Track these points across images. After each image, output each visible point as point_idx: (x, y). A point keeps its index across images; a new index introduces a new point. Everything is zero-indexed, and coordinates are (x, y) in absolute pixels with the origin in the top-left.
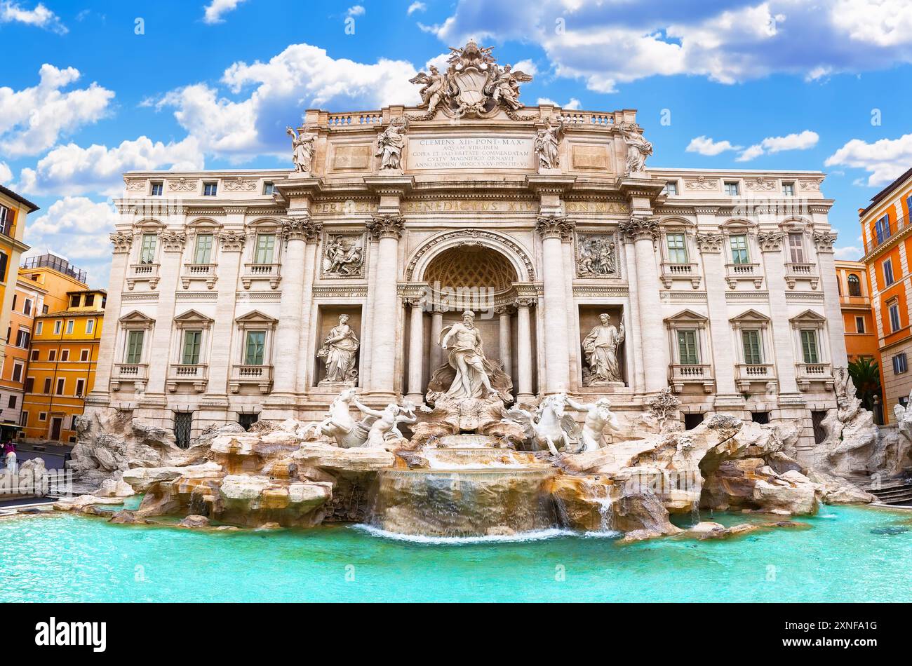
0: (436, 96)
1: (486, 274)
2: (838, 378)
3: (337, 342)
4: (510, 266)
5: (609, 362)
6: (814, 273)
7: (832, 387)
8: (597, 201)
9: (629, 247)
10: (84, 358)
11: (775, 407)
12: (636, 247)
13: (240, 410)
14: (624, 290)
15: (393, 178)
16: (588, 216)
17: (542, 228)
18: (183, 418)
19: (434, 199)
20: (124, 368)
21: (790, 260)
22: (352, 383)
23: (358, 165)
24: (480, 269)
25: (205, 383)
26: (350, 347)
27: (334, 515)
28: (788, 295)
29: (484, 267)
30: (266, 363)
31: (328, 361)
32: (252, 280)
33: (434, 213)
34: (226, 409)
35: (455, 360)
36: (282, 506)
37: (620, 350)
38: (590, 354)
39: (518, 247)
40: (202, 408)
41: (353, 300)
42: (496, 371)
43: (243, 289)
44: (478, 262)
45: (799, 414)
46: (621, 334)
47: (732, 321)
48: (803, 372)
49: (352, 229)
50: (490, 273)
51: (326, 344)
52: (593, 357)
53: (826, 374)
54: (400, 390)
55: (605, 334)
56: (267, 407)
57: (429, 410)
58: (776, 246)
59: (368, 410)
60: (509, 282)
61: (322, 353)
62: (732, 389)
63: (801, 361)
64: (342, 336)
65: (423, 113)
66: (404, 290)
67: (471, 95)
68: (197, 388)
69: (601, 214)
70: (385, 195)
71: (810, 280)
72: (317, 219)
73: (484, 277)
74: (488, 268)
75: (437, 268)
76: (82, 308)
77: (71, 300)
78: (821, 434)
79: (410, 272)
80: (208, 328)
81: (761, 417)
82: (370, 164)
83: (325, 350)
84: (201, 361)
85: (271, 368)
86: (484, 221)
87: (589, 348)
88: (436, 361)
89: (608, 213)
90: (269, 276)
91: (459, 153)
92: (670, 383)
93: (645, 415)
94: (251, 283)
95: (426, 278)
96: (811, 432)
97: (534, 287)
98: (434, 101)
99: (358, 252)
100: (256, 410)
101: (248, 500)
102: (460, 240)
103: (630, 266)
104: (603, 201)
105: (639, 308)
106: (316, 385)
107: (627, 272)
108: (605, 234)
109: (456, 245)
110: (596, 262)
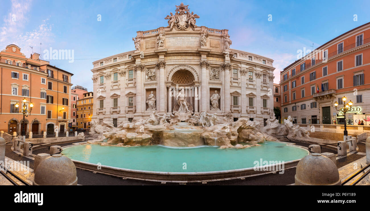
0: (173, 23)
1: (187, 78)
2: (271, 111)
3: (151, 99)
4: (193, 76)
5: (216, 104)
6: (268, 85)
7: (269, 113)
8: (216, 57)
9: (223, 72)
10: (89, 108)
11: (255, 117)
12: (225, 72)
13: (128, 117)
14: (221, 84)
15: (162, 50)
16: (213, 62)
17: (201, 65)
18: (115, 120)
19: (173, 56)
20: (100, 109)
21: (262, 81)
22: (155, 109)
23: (152, 47)
24: (185, 76)
25: (120, 111)
26: (154, 100)
27: (152, 142)
28: (261, 90)
29: (186, 76)
30: (134, 105)
31: (149, 104)
33: (173, 60)
34: (125, 117)
35: (179, 103)
36: (141, 140)
37: (219, 100)
39: (195, 70)
40: (119, 117)
41: (154, 87)
42: (189, 106)
44: (185, 74)
45: (261, 119)
46: (220, 96)
47: (247, 95)
48: (263, 110)
49: (152, 66)
50: (188, 78)
51: (148, 99)
52: (213, 102)
53: (268, 110)
54: (166, 111)
55: (216, 96)
56: (135, 116)
57: (173, 116)
58: (260, 77)
59: (159, 116)
60: (193, 81)
61: (147, 102)
62: (245, 112)
63: (263, 107)
64: (152, 97)
65: (169, 29)
66: (167, 84)
67: (182, 23)
68: (118, 113)
69: (217, 61)
70: (160, 55)
71: (267, 87)
72: (143, 64)
73: (186, 79)
74: (187, 76)
75: (175, 77)
76: (87, 97)
77: (84, 95)
78: (265, 124)
79: (168, 78)
80: (119, 97)
81: (252, 119)
84: (118, 106)
85: (135, 106)
86: (186, 62)
87: (212, 99)
88: (175, 103)
89: (219, 61)
90: (133, 82)
91: (179, 42)
92: (231, 110)
93: (225, 118)
94: (128, 84)
95: (172, 80)
96: (263, 124)
97: (199, 82)
98: (172, 25)
99: (154, 73)
100: (132, 117)
101: (133, 139)
102: (180, 68)
103: (223, 77)
104: (218, 57)
105: (224, 89)
106: (146, 110)
107: (222, 79)
108: (217, 68)
109: (179, 69)
110: (215, 76)
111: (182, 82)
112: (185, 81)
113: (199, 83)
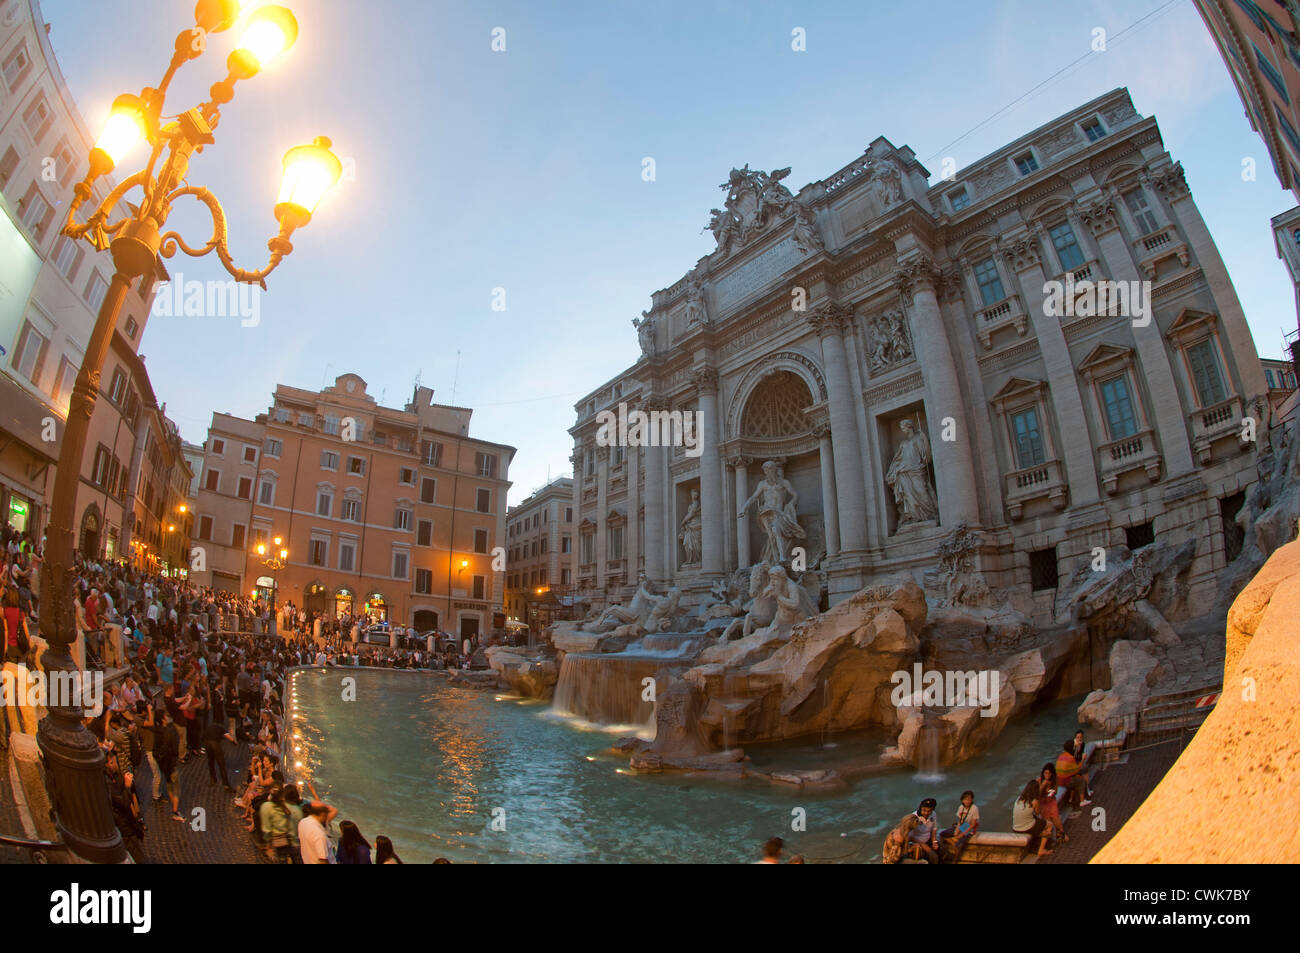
2: (1253, 419)
4: (806, 388)
5: (918, 493)
8: (868, 264)
14: (918, 378)
16: (867, 288)
19: (737, 337)
21: (1136, 234)
22: (698, 563)
28: (1153, 295)
30: (623, 556)
31: (684, 544)
38: (893, 484)
47: (1079, 372)
48: (1198, 429)
51: (683, 525)
52: (897, 489)
53: (1236, 417)
54: (730, 568)
55: (910, 451)
58: (1109, 223)
61: (681, 535)
62: (1094, 494)
64: (690, 515)
66: (725, 451)
67: (750, 218)
69: (885, 274)
71: (1174, 256)
81: (1144, 533)
83: (683, 532)
86: (775, 342)
87: (889, 478)
92: (1005, 506)
95: (743, 429)
102: (763, 371)
108: (892, 303)
109: (760, 380)
110: (888, 349)
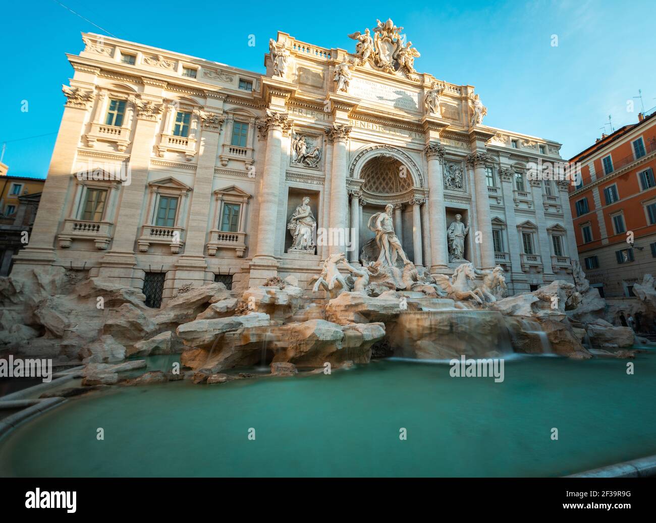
0: (369, 51)
2: (574, 267)
3: (302, 218)
4: (408, 175)
5: (461, 247)
6: (558, 202)
7: (571, 271)
9: (471, 172)
11: (542, 282)
12: (476, 172)
14: (468, 200)
16: (451, 149)
17: (427, 152)
18: (155, 278)
19: (367, 120)
21: (545, 193)
22: (312, 251)
23: (316, 85)
24: (384, 175)
25: (183, 245)
26: (312, 223)
28: (546, 214)
30: (241, 231)
31: (297, 233)
32: (229, 159)
33: (367, 130)
38: (452, 240)
39: (414, 163)
40: (177, 268)
41: (313, 186)
43: (221, 166)
46: (467, 229)
47: (518, 227)
48: (555, 262)
49: (313, 131)
50: (390, 179)
51: (294, 219)
52: (454, 243)
53: (567, 264)
55: (458, 228)
58: (539, 184)
61: (291, 226)
62: (520, 270)
63: (554, 254)
64: (305, 215)
66: (349, 184)
68: (173, 249)
69: (458, 148)
70: (340, 109)
71: (555, 206)
72: (289, 118)
73: (385, 182)
74: (390, 174)
79: (352, 171)
81: (534, 288)
82: (325, 86)
83: (294, 224)
87: (452, 236)
89: (461, 148)
90: (245, 157)
91: (380, 94)
94: (228, 161)
95: (361, 176)
98: (368, 54)
99: (317, 150)
100: (232, 271)
102: (382, 152)
103: (472, 184)
104: (459, 140)
105: (477, 212)
106: (286, 252)
107: (470, 188)
109: (379, 155)
110: (453, 180)
111: (374, 187)
112: (382, 186)
113: (423, 192)
